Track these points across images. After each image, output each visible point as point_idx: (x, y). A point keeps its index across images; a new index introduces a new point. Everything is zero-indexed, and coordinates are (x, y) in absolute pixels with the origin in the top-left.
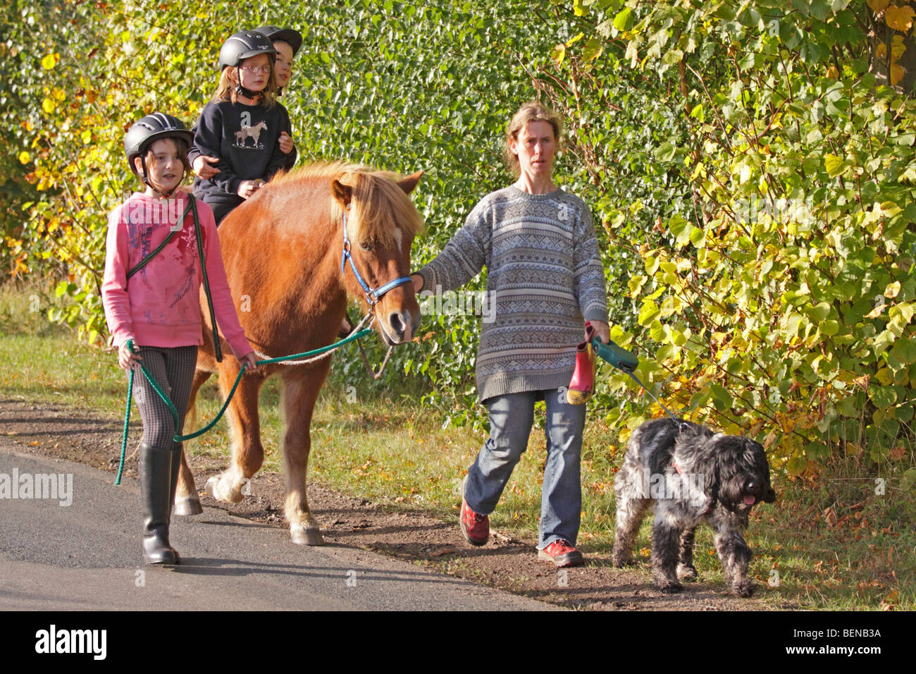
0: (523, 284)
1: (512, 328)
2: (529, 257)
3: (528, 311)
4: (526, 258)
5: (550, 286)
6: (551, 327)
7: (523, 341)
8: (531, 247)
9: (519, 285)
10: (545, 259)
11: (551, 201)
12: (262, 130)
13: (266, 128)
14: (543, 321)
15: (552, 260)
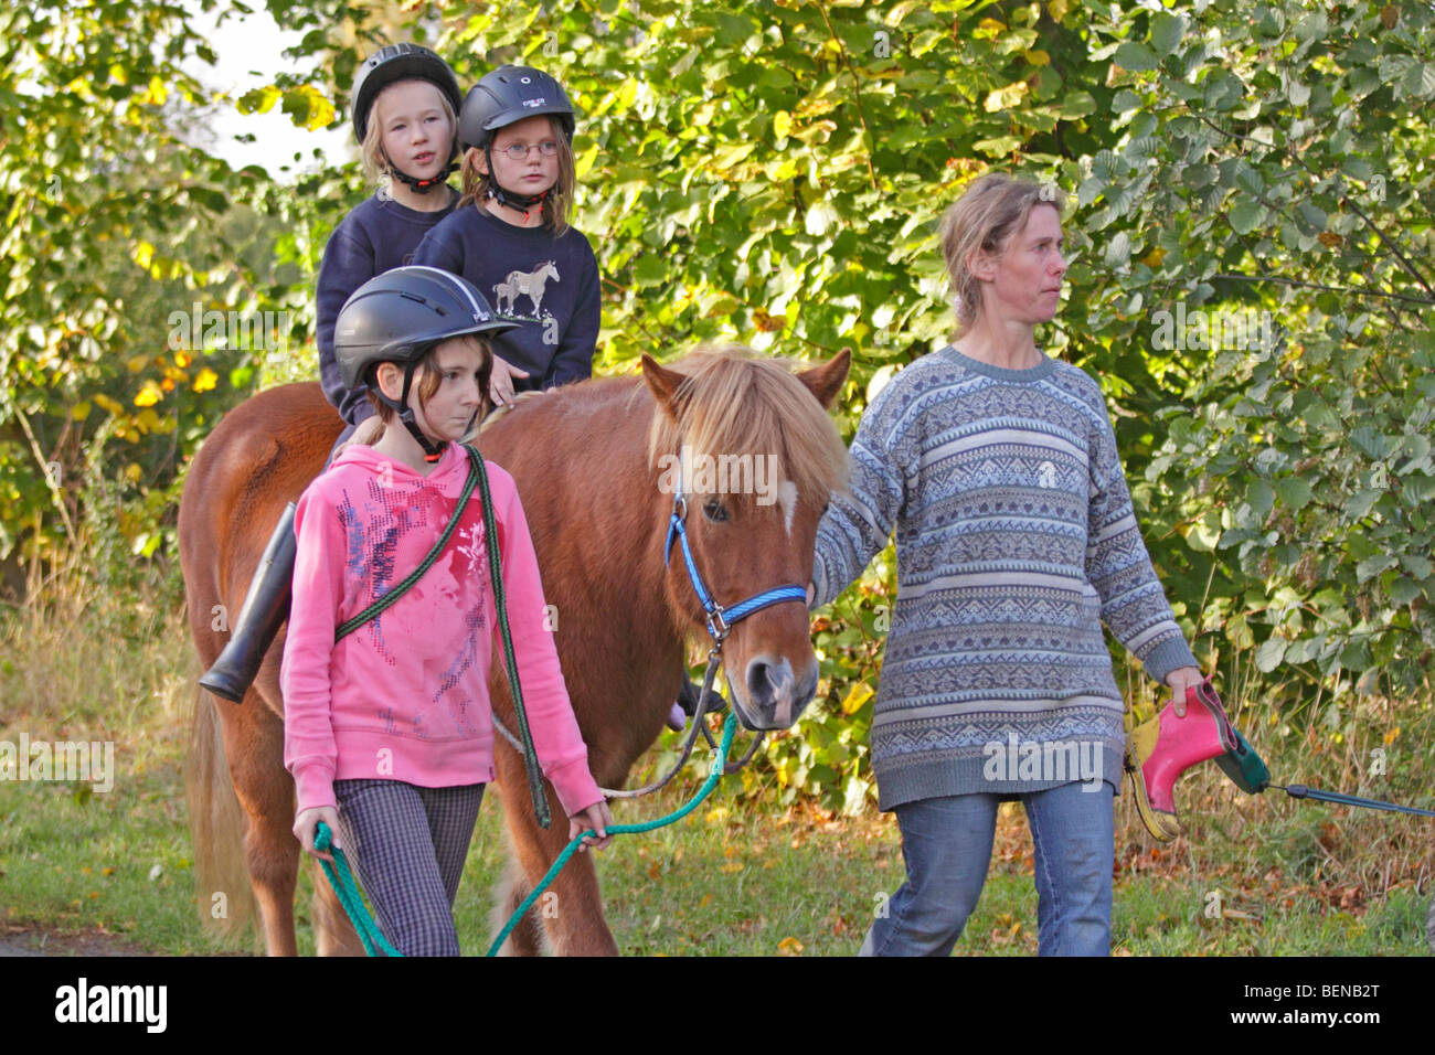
0: (999, 564)
1: (971, 655)
2: (1013, 506)
3: (1008, 621)
4: (1006, 508)
5: (1055, 567)
6: (1054, 654)
7: (993, 684)
8: (1017, 485)
9: (989, 564)
10: (1044, 508)
11: (1044, 383)
12: (549, 282)
13: (557, 278)
14: (1039, 641)
15: (1060, 511)
